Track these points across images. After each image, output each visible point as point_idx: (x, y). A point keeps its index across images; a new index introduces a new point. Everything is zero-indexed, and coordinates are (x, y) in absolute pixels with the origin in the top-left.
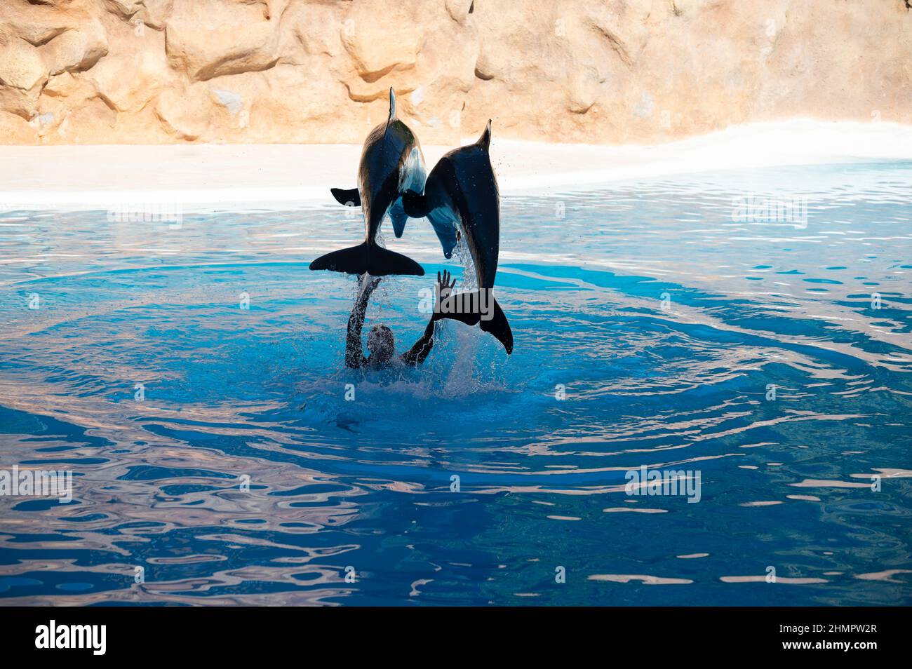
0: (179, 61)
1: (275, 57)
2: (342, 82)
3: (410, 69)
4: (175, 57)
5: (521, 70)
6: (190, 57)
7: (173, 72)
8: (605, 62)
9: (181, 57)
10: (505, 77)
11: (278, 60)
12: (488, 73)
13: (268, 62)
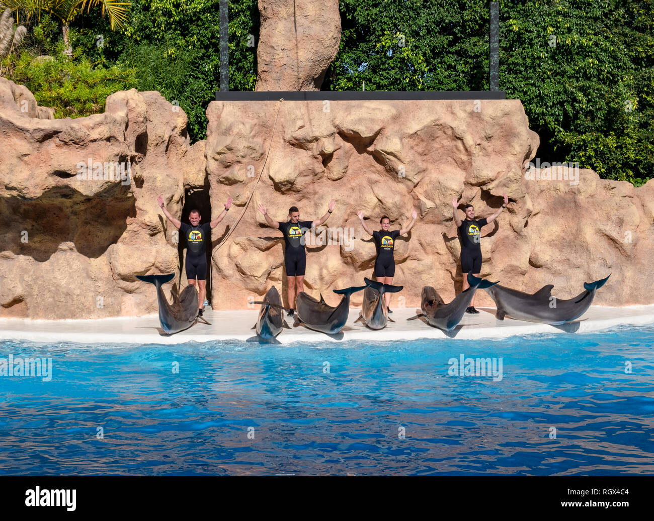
0: (349, 259)
1: (406, 256)
2: (447, 270)
3: (488, 261)
4: (346, 257)
5: (559, 262)
6: (355, 256)
7: (346, 265)
8: (611, 256)
9: (350, 256)
10: (549, 266)
11: (408, 257)
12: (538, 264)
13: (402, 258)
